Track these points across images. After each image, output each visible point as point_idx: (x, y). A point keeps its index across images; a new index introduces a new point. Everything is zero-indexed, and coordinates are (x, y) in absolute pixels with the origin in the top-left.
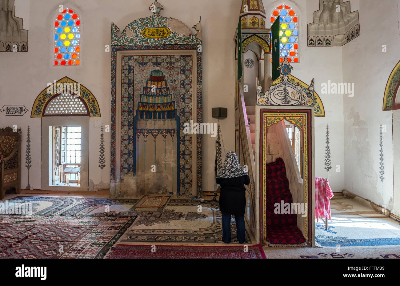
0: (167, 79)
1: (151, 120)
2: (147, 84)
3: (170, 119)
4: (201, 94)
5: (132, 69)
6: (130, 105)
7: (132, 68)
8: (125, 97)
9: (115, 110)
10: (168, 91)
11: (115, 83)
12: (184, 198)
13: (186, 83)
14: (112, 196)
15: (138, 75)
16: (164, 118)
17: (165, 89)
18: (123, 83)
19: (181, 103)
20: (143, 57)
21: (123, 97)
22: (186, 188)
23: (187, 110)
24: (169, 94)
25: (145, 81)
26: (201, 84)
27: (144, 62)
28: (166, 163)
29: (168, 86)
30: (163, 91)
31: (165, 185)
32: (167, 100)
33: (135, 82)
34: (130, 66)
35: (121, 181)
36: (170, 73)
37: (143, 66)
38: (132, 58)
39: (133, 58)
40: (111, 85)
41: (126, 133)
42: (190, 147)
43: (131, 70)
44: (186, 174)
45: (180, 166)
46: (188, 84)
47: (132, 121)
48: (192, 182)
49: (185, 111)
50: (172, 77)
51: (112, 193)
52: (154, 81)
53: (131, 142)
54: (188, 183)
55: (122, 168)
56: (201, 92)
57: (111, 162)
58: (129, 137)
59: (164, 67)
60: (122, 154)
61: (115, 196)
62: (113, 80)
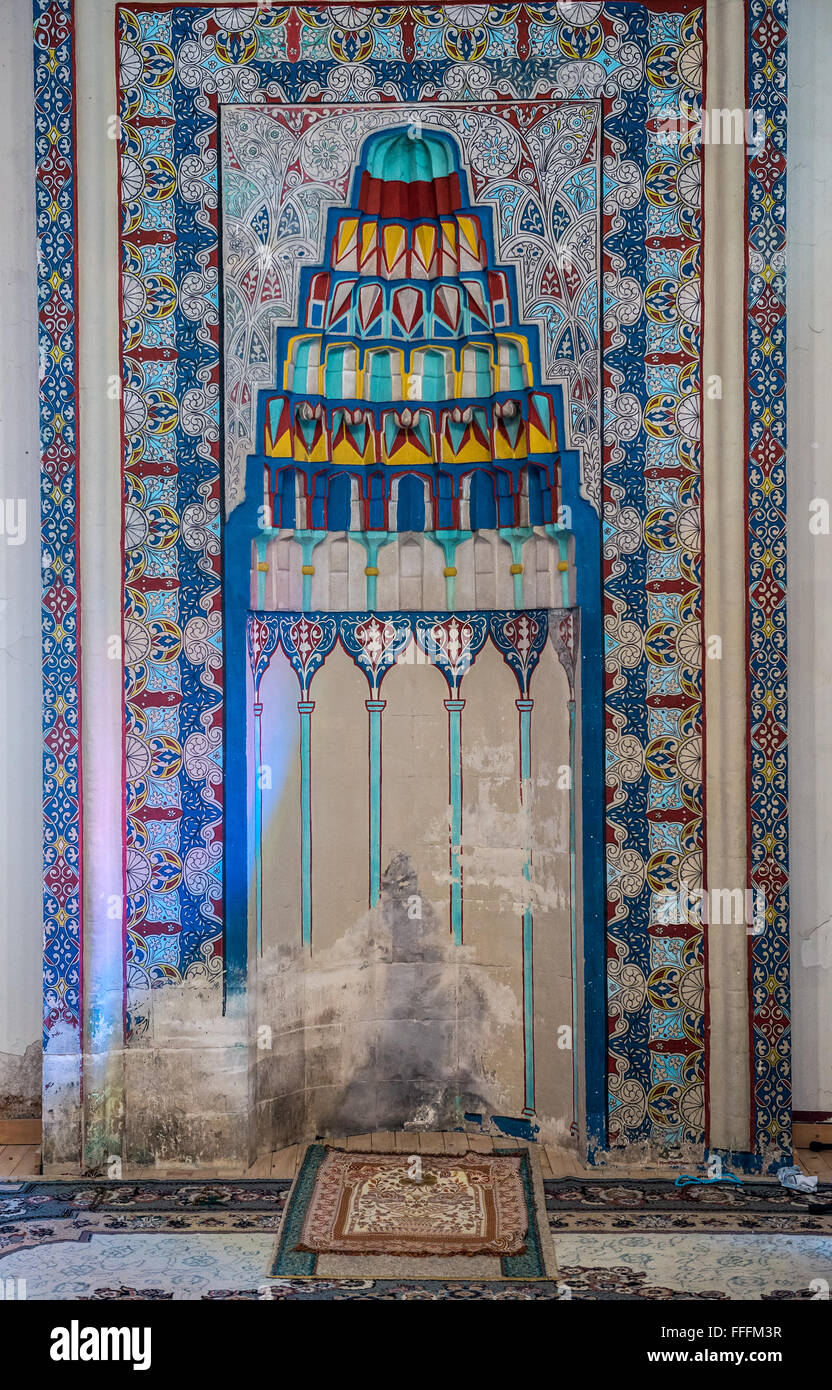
0: (493, 203)
1: (345, 539)
2: (332, 241)
3: (504, 532)
4: (783, 326)
5: (205, 122)
6: (195, 413)
7: (203, 105)
8: (154, 354)
9: (74, 459)
10: (504, 301)
11: (73, 234)
12: (642, 1165)
13: (652, 232)
14: (60, 1160)
15: (258, 168)
16: (447, 520)
17: (476, 289)
18: (132, 237)
19: (611, 396)
20: (294, 19)
21: (134, 354)
22: (656, 1084)
23: (661, 453)
24: (516, 327)
25: (312, 222)
26: (781, 238)
27: (305, 54)
28: (470, 880)
29: (504, 256)
30: (450, 297)
31: (463, 1064)
32: (488, 373)
33: (237, 227)
34: (184, 96)
35: (128, 1033)
36: (516, 152)
37: (293, 93)
38: (200, 25)
39: (212, 28)
40: (39, 254)
41: (162, 641)
42: (687, 756)
43: (195, 123)
44: (655, 967)
45: (608, 909)
46: (670, 243)
47: (213, 548)
48: (705, 1035)
49: (642, 464)
50: (535, 185)
51: (55, 1132)
52: (383, 220)
53: (207, 717)
54: (673, 1046)
55: (139, 928)
56: (781, 310)
57: (49, 880)
58: (191, 674)
59: (466, 103)
60: (138, 815)
61: (76, 1158)
62: (54, 210)
